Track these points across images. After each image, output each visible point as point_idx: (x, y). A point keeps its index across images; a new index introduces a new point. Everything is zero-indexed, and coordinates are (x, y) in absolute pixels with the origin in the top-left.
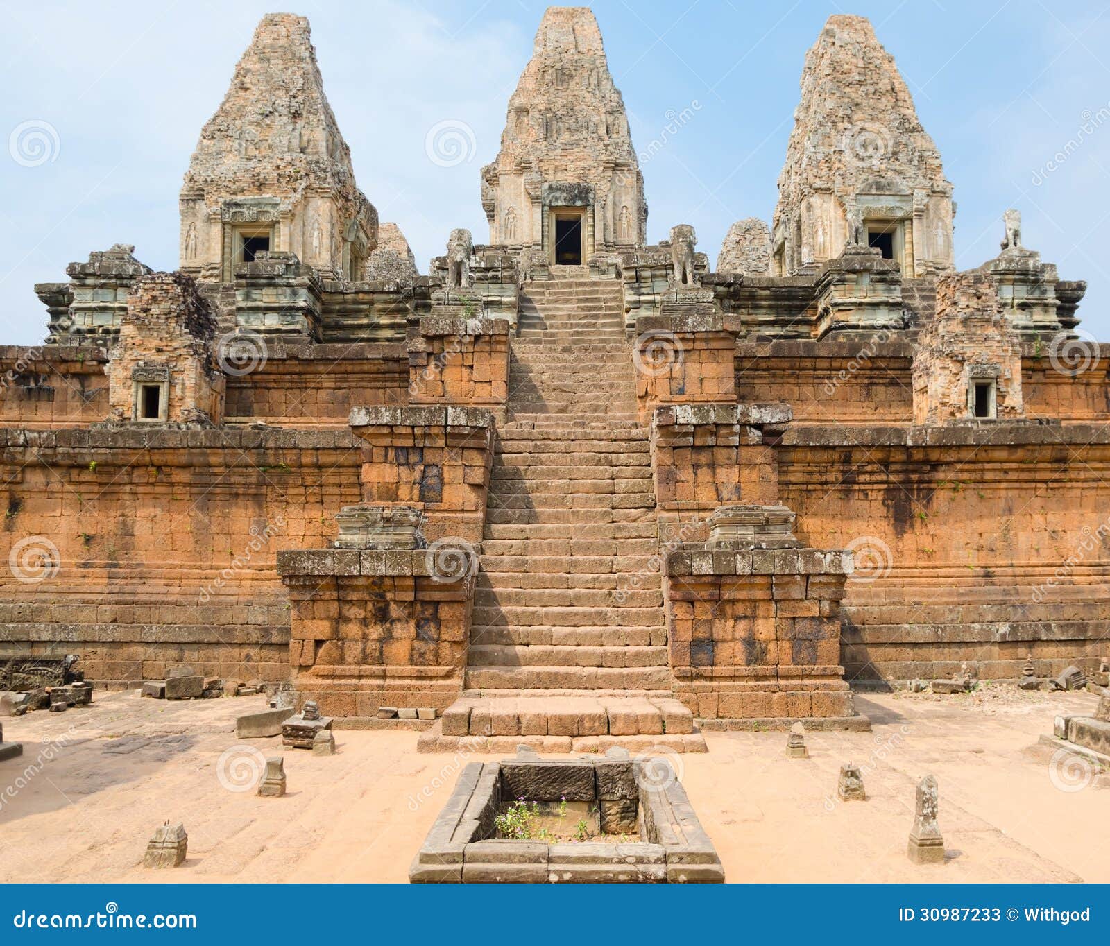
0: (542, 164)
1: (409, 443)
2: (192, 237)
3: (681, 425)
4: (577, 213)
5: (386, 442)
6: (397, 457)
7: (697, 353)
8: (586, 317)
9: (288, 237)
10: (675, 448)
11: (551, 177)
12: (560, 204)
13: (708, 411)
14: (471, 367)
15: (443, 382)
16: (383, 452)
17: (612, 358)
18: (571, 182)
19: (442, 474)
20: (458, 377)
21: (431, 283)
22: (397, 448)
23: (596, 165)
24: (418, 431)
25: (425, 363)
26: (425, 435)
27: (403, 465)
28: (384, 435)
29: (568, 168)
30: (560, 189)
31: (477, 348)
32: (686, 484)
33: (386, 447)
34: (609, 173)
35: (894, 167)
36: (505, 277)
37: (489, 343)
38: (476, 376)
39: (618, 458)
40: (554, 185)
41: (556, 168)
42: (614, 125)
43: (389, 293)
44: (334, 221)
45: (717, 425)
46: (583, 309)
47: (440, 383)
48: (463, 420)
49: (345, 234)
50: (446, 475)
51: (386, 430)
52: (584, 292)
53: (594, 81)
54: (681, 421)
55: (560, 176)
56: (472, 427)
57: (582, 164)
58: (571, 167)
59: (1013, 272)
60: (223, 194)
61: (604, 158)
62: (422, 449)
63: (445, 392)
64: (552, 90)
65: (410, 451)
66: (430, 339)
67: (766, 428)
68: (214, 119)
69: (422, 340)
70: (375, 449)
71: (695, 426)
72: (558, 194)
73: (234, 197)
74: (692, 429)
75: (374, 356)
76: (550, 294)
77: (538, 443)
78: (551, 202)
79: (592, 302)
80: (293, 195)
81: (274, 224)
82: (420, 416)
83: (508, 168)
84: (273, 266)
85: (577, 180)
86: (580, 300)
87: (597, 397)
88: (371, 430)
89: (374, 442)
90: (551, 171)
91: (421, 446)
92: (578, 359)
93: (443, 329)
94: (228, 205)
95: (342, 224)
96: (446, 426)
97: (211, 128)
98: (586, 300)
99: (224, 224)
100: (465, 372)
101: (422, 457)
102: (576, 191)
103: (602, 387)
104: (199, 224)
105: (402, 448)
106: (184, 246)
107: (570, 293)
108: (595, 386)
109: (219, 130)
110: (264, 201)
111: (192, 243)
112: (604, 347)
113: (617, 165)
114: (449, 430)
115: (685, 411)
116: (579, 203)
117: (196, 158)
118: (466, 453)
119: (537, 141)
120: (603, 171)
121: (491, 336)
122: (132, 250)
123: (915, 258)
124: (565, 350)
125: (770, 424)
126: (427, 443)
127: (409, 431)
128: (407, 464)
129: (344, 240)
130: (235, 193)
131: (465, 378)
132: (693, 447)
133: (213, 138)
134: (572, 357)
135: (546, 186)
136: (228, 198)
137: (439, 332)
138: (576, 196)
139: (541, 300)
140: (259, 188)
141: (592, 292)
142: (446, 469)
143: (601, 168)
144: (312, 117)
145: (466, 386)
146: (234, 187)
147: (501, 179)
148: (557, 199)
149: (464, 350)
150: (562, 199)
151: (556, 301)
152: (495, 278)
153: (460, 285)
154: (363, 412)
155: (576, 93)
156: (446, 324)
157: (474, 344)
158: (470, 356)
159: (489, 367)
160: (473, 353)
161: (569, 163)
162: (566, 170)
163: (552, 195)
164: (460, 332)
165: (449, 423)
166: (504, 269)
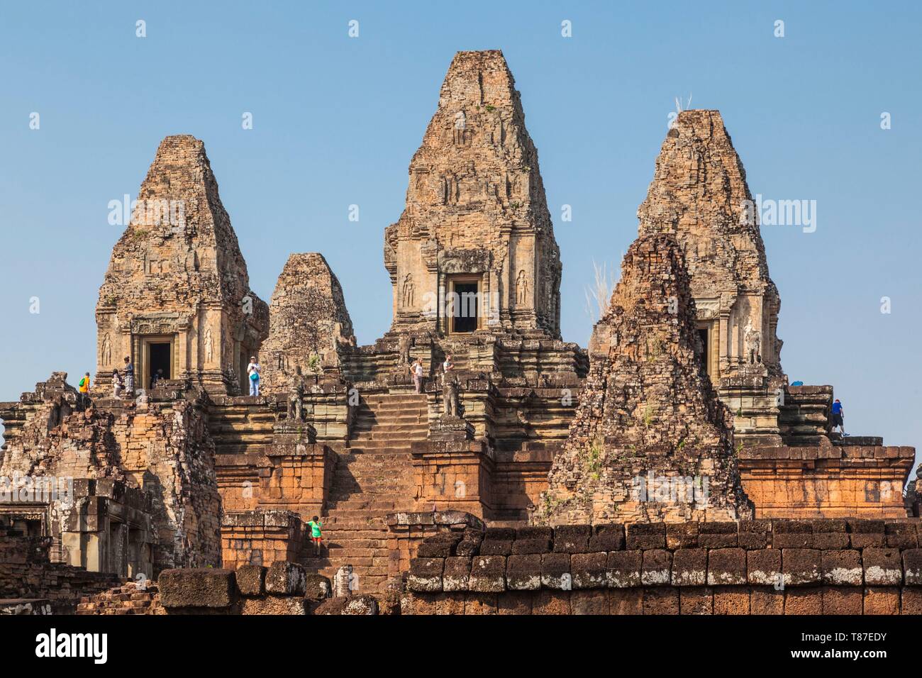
0: (438, 230)
1: (243, 536)
2: (107, 345)
3: (401, 525)
4: (473, 279)
5: (230, 536)
6: (236, 545)
7: (453, 467)
9: (185, 346)
10: (399, 539)
11: (447, 244)
12: (456, 271)
13: (416, 517)
14: (300, 477)
15: (281, 488)
16: (228, 542)
18: (468, 248)
19: (262, 555)
20: (291, 485)
22: (236, 539)
23: (492, 230)
24: (248, 529)
25: (269, 475)
26: (252, 532)
27: (240, 549)
28: (228, 532)
29: (465, 233)
30: (456, 257)
31: (304, 464)
32: (405, 561)
33: (230, 539)
34: (506, 238)
35: (708, 270)
36: (339, 400)
37: (310, 461)
38: (303, 484)
39: (381, 544)
40: (451, 252)
41: (453, 234)
42: (515, 183)
43: (259, 405)
44: (225, 326)
45: (423, 526)
47: (279, 489)
48: (273, 523)
49: (236, 336)
50: (265, 556)
51: (229, 529)
52: (407, 406)
53: (497, 137)
54: (400, 522)
55: (456, 243)
56: (279, 527)
57: (479, 229)
58: (467, 232)
59: (740, 388)
60: (132, 310)
61: (501, 221)
62: (250, 540)
63: (282, 495)
64: (453, 149)
65: (244, 541)
66: (272, 458)
67: (452, 527)
68: (123, 239)
69: (267, 459)
70: (223, 541)
71: (409, 526)
72: (454, 261)
73: (141, 312)
74: (407, 528)
75: (241, 464)
78: (447, 269)
79: (411, 414)
80: (188, 309)
81: (174, 335)
83: (407, 234)
84: (170, 393)
85: (474, 246)
86: (402, 413)
87: (390, 497)
89: (223, 536)
90: (448, 238)
91: (250, 538)
92: (385, 466)
94: (137, 319)
95: (233, 327)
96: (264, 526)
97: (121, 248)
98: (407, 413)
99: (133, 336)
100: (296, 481)
101: (251, 545)
102: (472, 259)
104: (113, 334)
105: (239, 539)
106: (101, 354)
107: (397, 406)
109: (128, 251)
110: (166, 316)
111: (107, 351)
113: (514, 228)
114: (265, 528)
115: (403, 517)
116: (474, 270)
117: (109, 277)
118: (276, 542)
119: (436, 205)
120: (500, 236)
121: (312, 456)
122: (65, 376)
123: (721, 355)
124: (378, 458)
125: (453, 524)
126: (253, 537)
127: (243, 529)
128: (242, 549)
129: (235, 341)
130: (141, 309)
131: (296, 485)
132: (409, 538)
133: (123, 257)
134: (381, 464)
135: (442, 253)
136: (136, 313)
137: (278, 454)
138: (472, 262)
140: (161, 305)
141: (413, 406)
142: (264, 552)
143: (497, 234)
144: (205, 236)
145: (296, 491)
146: (140, 304)
148: (453, 266)
149: (295, 466)
150: (458, 266)
152: (331, 401)
155: (477, 151)
156: (282, 448)
157: (302, 461)
158: (299, 470)
159: (311, 478)
160: (301, 467)
161: (466, 228)
162: (463, 235)
163: (448, 262)
164: (292, 454)
165: (266, 524)
166: (337, 394)
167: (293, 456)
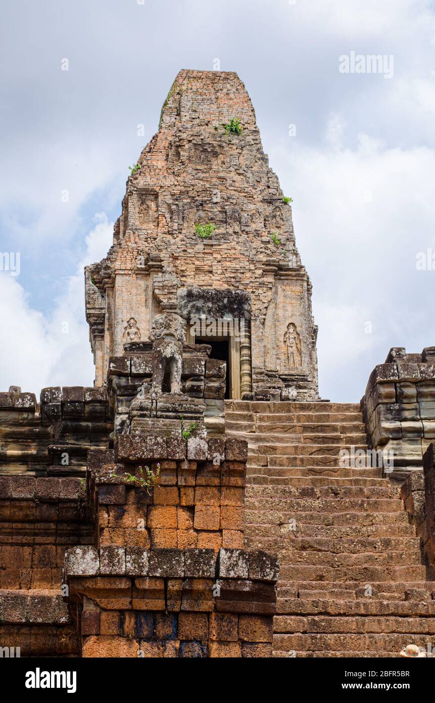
0: (177, 263)
1: (158, 604)
5: (123, 603)
6: (138, 627)
8: (320, 451)
11: (189, 281)
14: (192, 508)
15: (149, 529)
16: (116, 620)
17: (376, 506)
18: (218, 288)
20: (171, 522)
21: (88, 398)
22: (138, 612)
23: (252, 267)
24: (174, 586)
26: (183, 594)
27: (147, 640)
28: (121, 591)
29: (214, 269)
30: (202, 297)
31: (201, 480)
33: (122, 612)
34: (270, 279)
36: (209, 389)
37: (219, 473)
38: (198, 522)
40: (195, 291)
41: (197, 269)
42: (274, 217)
46: (315, 440)
48: (242, 570)
51: (123, 585)
52: (309, 418)
55: (203, 279)
56: (255, 581)
57: (234, 265)
58: (217, 268)
61: (262, 258)
62: (176, 615)
64: (189, 170)
65: (158, 616)
70: (104, 616)
72: (199, 303)
76: (261, 419)
77: (316, 618)
78: (189, 312)
79: (322, 431)
82: (178, 562)
83: (129, 266)
85: (225, 287)
86: (305, 429)
87: (370, 559)
88: (100, 584)
89: (104, 602)
90: (190, 273)
91: (176, 609)
92: (326, 508)
93: (151, 450)
96: (217, 578)
98: (313, 429)
100: (183, 515)
101: (177, 627)
102: (226, 301)
103: (373, 545)
105: (147, 612)
107: (289, 419)
108: (363, 544)
112: (361, 490)
113: (280, 268)
114: (221, 584)
118: (244, 622)
119: (169, 233)
120: (262, 275)
121: (222, 463)
124: (306, 493)
126: (186, 606)
127: (159, 585)
128: (154, 638)
131: (183, 524)
134: (317, 503)
135: (183, 291)
137: (147, 455)
138: (225, 306)
139: (250, 426)
141: (319, 418)
143: (260, 272)
147: (119, 281)
148: (199, 310)
149: (181, 482)
150: (206, 310)
151: (271, 429)
153: (169, 391)
154: (91, 554)
156: (157, 444)
157: (196, 473)
158: (190, 492)
159: (218, 510)
160: (194, 487)
161: (215, 263)
162: (211, 272)
163: (191, 304)
164: (177, 456)
165: (223, 573)
166: (208, 377)
167: (179, 462)
